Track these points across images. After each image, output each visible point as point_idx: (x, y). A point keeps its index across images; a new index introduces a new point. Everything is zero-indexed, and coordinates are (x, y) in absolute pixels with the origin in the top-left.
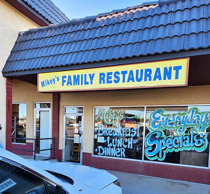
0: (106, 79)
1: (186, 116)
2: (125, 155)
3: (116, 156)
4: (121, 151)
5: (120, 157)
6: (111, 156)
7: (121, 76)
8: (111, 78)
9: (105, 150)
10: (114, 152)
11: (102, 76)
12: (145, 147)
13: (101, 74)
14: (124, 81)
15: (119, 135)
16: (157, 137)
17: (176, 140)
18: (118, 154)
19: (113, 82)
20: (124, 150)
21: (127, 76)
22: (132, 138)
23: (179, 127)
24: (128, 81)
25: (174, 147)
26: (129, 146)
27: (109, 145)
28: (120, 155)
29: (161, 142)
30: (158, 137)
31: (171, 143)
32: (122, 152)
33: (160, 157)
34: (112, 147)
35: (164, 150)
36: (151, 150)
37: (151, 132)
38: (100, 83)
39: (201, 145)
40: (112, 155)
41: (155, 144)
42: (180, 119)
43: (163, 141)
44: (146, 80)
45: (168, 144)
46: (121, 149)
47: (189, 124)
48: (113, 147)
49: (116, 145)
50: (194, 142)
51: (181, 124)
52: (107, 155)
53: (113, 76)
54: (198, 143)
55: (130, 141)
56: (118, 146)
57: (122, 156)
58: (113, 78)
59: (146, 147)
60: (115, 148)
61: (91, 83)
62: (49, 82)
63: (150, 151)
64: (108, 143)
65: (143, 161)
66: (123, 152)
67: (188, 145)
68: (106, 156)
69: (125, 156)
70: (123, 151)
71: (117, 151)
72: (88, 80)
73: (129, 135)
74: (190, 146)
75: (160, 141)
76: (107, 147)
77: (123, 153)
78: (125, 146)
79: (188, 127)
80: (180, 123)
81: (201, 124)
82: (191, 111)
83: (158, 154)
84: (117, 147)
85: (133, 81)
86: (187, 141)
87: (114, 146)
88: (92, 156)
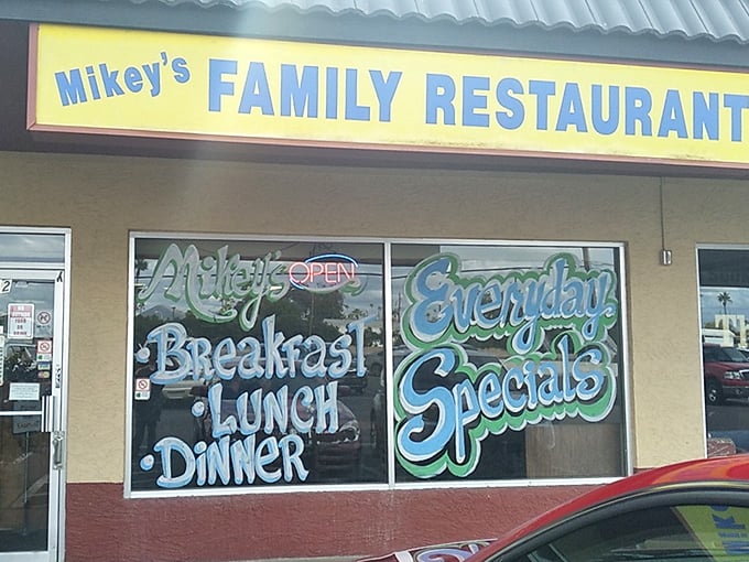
0: (458, 103)
1: (538, 284)
2: (306, 469)
3: (259, 482)
4: (286, 451)
5: (282, 482)
6: (232, 484)
7: (529, 102)
8: (483, 102)
9: (197, 456)
10: (247, 459)
11: (441, 91)
12: (395, 422)
13: (433, 81)
14: (542, 124)
15: (271, 372)
16: (441, 372)
17: (513, 381)
18: (269, 468)
19: (493, 120)
20: (301, 447)
21: (554, 104)
22: (333, 386)
23: (520, 326)
24: (561, 127)
25: (508, 411)
26: (322, 425)
27: (219, 429)
28: (279, 471)
29: (459, 393)
30: (444, 374)
31: (498, 396)
32: (291, 453)
33: (460, 459)
34: (237, 436)
35: (472, 428)
36: (419, 430)
37: (416, 351)
38: (431, 119)
39: (595, 394)
40: (239, 478)
41: (434, 403)
42: (519, 295)
43: (465, 389)
44: (630, 131)
45: (484, 401)
46: (285, 441)
47: (553, 315)
48: (243, 438)
49: (256, 427)
50: (574, 383)
51: (526, 318)
52: (213, 479)
53: (491, 95)
54: (587, 389)
55: (327, 398)
56: (269, 428)
57: (289, 475)
58: (493, 107)
59: (399, 419)
60: (251, 440)
61: (385, 116)
62: (120, 80)
63: (415, 438)
64: (217, 418)
65: (392, 485)
66: (296, 458)
67: (555, 399)
68: (207, 485)
69: (303, 474)
70: (293, 450)
71: (265, 452)
72: (367, 96)
73: (320, 369)
74: (562, 403)
75: (455, 389)
76: (209, 440)
77: (294, 461)
78: (305, 427)
79: (550, 328)
80: (521, 314)
81: (589, 315)
82: (554, 265)
83: (450, 448)
84: (261, 436)
85: (582, 128)
86: (551, 383)
87: (247, 428)
88: (126, 497)
